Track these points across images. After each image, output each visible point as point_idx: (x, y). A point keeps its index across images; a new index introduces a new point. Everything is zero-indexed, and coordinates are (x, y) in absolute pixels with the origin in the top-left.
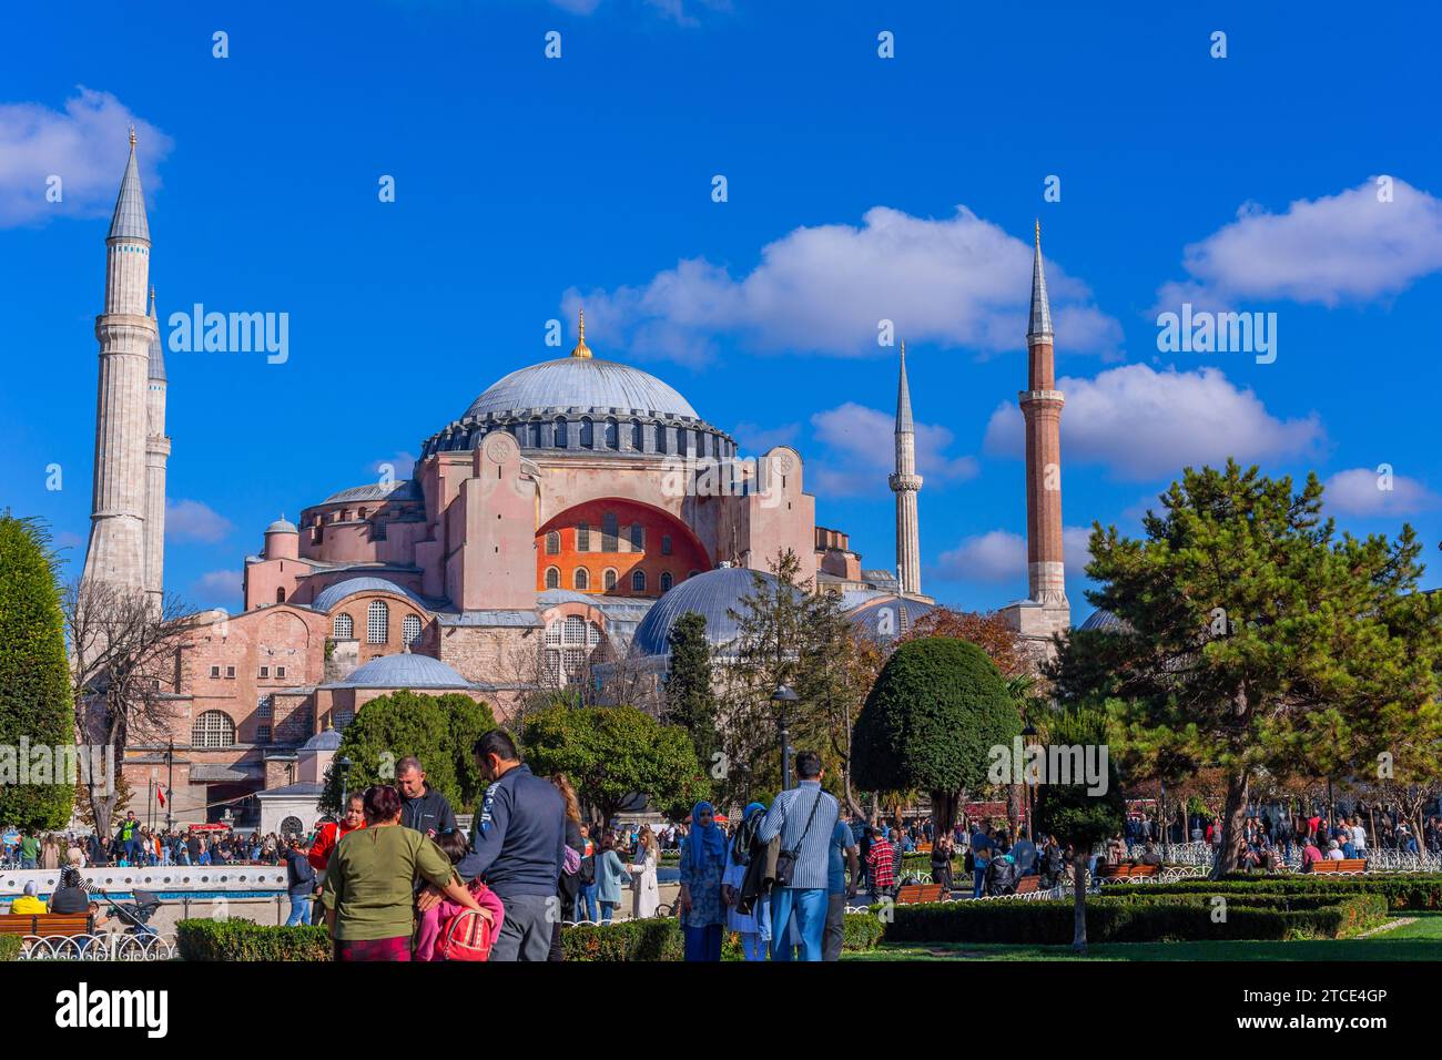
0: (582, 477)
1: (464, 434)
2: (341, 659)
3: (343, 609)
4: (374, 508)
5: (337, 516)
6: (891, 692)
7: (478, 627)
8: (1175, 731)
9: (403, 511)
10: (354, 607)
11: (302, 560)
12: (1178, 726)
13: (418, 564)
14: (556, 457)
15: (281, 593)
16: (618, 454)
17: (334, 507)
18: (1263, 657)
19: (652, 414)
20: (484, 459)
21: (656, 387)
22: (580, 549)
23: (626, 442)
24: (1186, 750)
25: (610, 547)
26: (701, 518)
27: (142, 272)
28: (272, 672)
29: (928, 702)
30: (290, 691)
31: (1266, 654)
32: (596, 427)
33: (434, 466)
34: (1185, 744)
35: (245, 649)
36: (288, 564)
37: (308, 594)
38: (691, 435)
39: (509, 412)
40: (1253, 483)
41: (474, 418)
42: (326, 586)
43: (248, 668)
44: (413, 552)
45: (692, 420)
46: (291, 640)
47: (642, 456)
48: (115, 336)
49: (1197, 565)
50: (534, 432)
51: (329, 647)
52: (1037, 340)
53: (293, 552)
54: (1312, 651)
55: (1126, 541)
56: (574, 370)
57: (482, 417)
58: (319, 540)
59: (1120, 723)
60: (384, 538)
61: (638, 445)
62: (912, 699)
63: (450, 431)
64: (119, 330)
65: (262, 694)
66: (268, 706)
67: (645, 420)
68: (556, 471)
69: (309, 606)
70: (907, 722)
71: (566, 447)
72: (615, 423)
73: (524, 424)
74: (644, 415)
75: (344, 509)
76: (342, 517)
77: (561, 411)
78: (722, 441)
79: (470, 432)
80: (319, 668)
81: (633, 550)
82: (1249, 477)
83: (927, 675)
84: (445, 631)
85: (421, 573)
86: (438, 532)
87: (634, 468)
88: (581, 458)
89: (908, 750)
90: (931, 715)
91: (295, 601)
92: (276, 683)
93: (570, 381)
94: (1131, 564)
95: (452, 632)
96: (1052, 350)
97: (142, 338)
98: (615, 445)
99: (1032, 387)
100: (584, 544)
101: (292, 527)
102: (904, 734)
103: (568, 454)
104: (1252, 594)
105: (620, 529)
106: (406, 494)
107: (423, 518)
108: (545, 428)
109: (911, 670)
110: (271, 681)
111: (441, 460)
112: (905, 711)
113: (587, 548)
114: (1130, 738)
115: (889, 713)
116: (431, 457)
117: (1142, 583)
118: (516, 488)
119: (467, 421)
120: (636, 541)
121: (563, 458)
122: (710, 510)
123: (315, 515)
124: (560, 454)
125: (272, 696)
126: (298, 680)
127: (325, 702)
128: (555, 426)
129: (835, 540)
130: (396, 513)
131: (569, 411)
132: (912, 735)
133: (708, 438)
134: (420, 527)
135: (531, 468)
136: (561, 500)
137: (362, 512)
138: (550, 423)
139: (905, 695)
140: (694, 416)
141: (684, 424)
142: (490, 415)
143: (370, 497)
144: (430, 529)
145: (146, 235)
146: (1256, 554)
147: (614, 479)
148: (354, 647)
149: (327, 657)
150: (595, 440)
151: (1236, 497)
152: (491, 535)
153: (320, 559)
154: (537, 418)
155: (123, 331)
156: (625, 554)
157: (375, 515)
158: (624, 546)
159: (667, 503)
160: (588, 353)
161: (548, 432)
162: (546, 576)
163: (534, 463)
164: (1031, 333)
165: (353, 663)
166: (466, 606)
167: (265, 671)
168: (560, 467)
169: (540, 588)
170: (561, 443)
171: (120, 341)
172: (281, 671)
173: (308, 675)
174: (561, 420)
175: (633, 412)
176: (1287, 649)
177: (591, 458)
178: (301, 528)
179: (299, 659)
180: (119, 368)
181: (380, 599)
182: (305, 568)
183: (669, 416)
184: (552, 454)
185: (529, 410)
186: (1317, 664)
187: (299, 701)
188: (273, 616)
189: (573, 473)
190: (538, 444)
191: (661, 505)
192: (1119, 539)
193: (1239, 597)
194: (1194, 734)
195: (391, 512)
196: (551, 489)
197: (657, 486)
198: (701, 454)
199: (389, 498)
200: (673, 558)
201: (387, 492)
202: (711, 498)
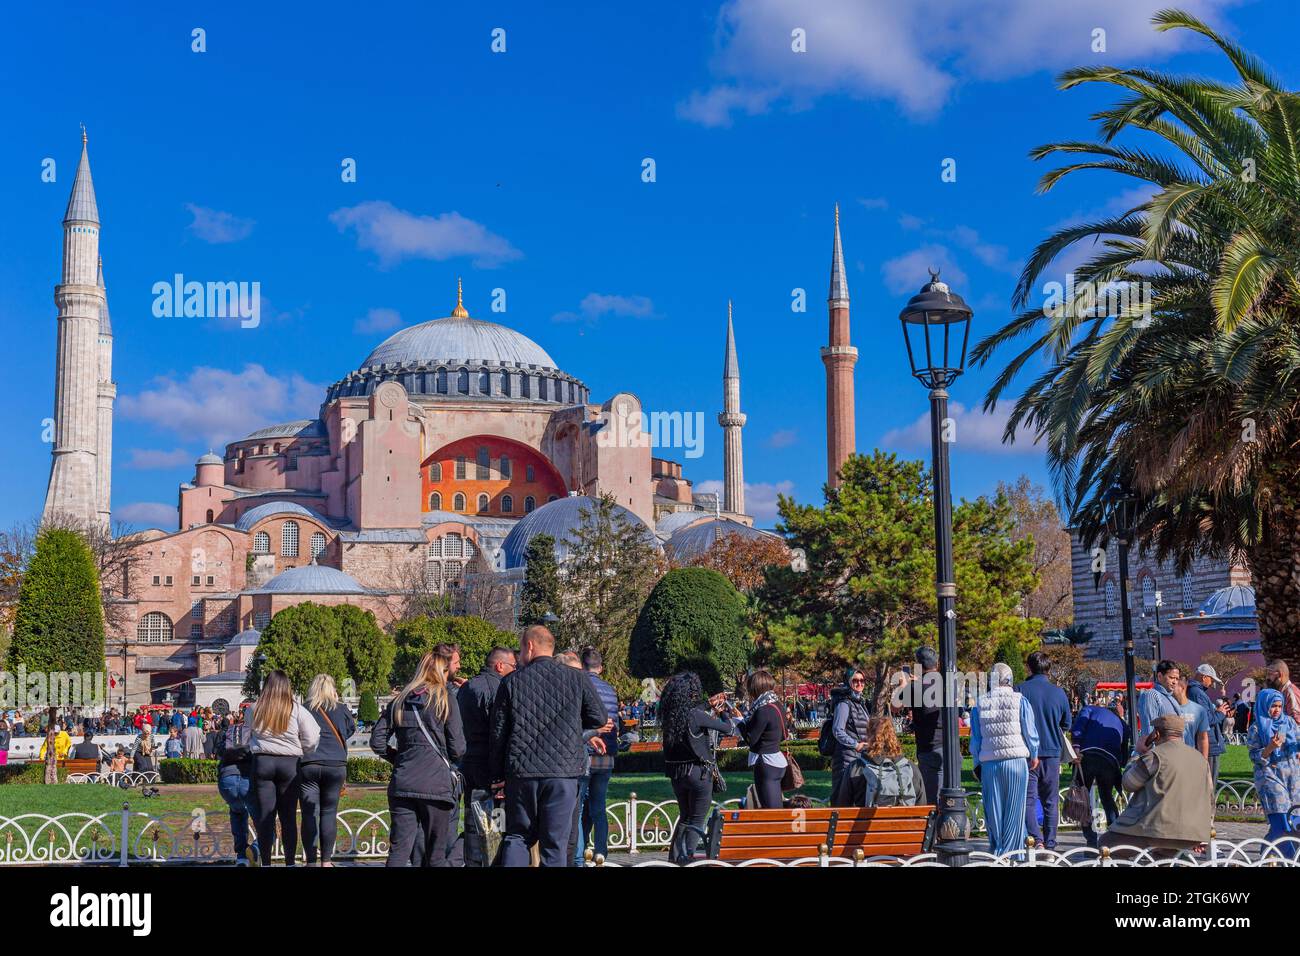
0: (460, 418)
1: (362, 381)
2: (260, 569)
3: (261, 528)
4: (287, 443)
5: (256, 450)
6: (657, 607)
7: (373, 543)
8: (829, 638)
9: (311, 446)
10: (271, 527)
11: (228, 486)
12: (829, 635)
13: (324, 490)
14: (438, 402)
15: (210, 513)
16: (489, 399)
17: (253, 443)
18: (885, 588)
19: (518, 365)
20: (378, 404)
21: (521, 342)
22: (458, 477)
23: (496, 388)
24: (835, 651)
25: (483, 476)
26: (558, 451)
27: (93, 249)
28: (203, 581)
29: (683, 615)
30: (218, 596)
31: (887, 586)
32: (472, 376)
33: (337, 409)
34: (834, 646)
35: (180, 562)
36: (215, 491)
37: (232, 515)
38: (551, 383)
39: (399, 364)
40: (894, 464)
41: (371, 368)
42: (248, 508)
43: (183, 577)
44: (320, 481)
45: (552, 370)
46: (218, 554)
47: (509, 400)
48: (71, 303)
49: (845, 524)
50: (419, 381)
51: (250, 559)
52: (836, 305)
53: (220, 481)
54: (918, 584)
55: (800, 507)
56: (453, 328)
57: (376, 368)
58: (241, 470)
59: (793, 633)
60: (295, 468)
61: (507, 391)
62: (672, 612)
63: (350, 379)
64: (74, 298)
65: (195, 599)
66: (200, 607)
67: (512, 370)
68: (438, 413)
69: (232, 526)
70: (668, 629)
71: (446, 393)
72: (487, 373)
73: (411, 373)
74: (511, 366)
75: (262, 445)
76: (261, 452)
77: (442, 363)
78: (576, 387)
79: (367, 380)
80: (242, 577)
81: (502, 478)
82: (891, 461)
83: (683, 595)
84: (345, 547)
85: (326, 497)
86: (341, 463)
87: (502, 411)
88: (458, 402)
89: (668, 650)
90: (684, 624)
91: (222, 520)
92: (206, 589)
93: (450, 338)
94: (805, 523)
95: (352, 546)
96: (848, 313)
97: (93, 304)
98: (487, 391)
99: (831, 344)
100: (462, 474)
101: (219, 460)
102: (666, 638)
103: (448, 399)
104: (883, 545)
105: (492, 461)
106: (314, 431)
107: (328, 452)
108: (429, 377)
109: (671, 592)
110: (202, 587)
111: (343, 404)
112: (666, 621)
113: (464, 477)
114: (799, 642)
115: (655, 623)
116: (334, 401)
117: (814, 535)
118: (405, 428)
119: (365, 370)
120: (504, 472)
121: (444, 402)
122: (566, 445)
123: (238, 449)
124: (440, 398)
125: (203, 600)
126: (223, 587)
127: (247, 605)
128: (437, 376)
129: (670, 469)
130: (304, 448)
131: (449, 363)
132: (671, 638)
133: (565, 385)
134: (325, 460)
135: (417, 410)
136: (442, 437)
137: (277, 446)
138: (433, 373)
139: (666, 610)
140: (553, 366)
141: (545, 374)
142: (383, 366)
143: (284, 434)
144: (334, 461)
145: (96, 219)
146: (885, 517)
147: (485, 420)
148: (270, 560)
149: (249, 568)
150: (471, 387)
151: (880, 475)
152: (383, 468)
153: (242, 486)
154: (422, 368)
155: (77, 299)
156: (495, 482)
157: (288, 449)
158: (495, 475)
159: (530, 440)
160: (466, 314)
161: (432, 381)
162: (430, 500)
163: (419, 406)
164: (831, 299)
165: (270, 573)
166: (363, 525)
167: (197, 579)
168: (442, 410)
169: (424, 509)
170: (443, 390)
171: (75, 307)
172: (211, 580)
173: (233, 583)
174: (442, 370)
175: (502, 363)
176: (902, 583)
177: (466, 402)
178: (227, 460)
179: (226, 570)
180: (75, 329)
181: (292, 520)
182: (230, 494)
183: (533, 367)
184: (435, 398)
185: (416, 362)
186: (924, 593)
187: (225, 604)
188: (204, 534)
189: (452, 414)
190: (423, 390)
191: (525, 441)
192: (796, 506)
193: (875, 546)
194: (841, 640)
195: (302, 447)
196: (434, 428)
197: (522, 426)
198: (559, 398)
199: (298, 436)
200: (535, 484)
201: (297, 430)
202: (566, 435)
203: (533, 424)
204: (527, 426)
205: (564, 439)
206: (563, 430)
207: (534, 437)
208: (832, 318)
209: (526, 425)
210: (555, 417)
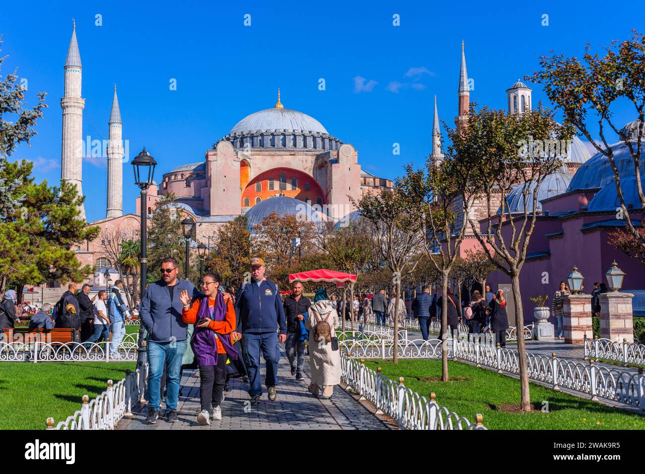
0: (269, 159)
4: (187, 174)
5: (173, 177)
7: (211, 222)
9: (198, 175)
11: (158, 196)
13: (202, 197)
16: (285, 149)
17: (172, 174)
19: (302, 131)
20: (218, 153)
22: (270, 189)
23: (290, 143)
25: (283, 188)
26: (319, 175)
27: (78, 80)
32: (276, 138)
33: (208, 156)
35: (115, 233)
36: (152, 198)
38: (319, 141)
39: (242, 132)
44: (200, 192)
45: (322, 133)
47: (295, 149)
48: (67, 107)
50: (251, 141)
52: (462, 94)
53: (155, 194)
56: (273, 113)
58: (166, 188)
60: (190, 186)
61: (295, 145)
64: (68, 104)
67: (298, 134)
68: (258, 157)
71: (263, 146)
72: (285, 136)
73: (247, 137)
74: (298, 132)
75: (176, 174)
76: (175, 178)
77: (263, 131)
78: (334, 142)
81: (293, 189)
84: (197, 224)
85: (202, 200)
86: (208, 183)
87: (291, 155)
88: (267, 151)
95: (201, 225)
96: (468, 98)
97: (78, 107)
98: (284, 145)
99: (460, 115)
100: (272, 187)
105: (287, 180)
106: (200, 168)
107: (205, 178)
108: (255, 139)
113: (273, 189)
118: (232, 165)
120: (294, 184)
121: (260, 151)
122: (324, 171)
123: (167, 177)
124: (262, 149)
128: (260, 138)
130: (195, 176)
131: (266, 131)
133: (327, 141)
134: (202, 182)
136: (259, 168)
137: (182, 176)
138: (257, 136)
140: (322, 130)
141: (317, 135)
143: (186, 169)
145: (79, 64)
147: (282, 159)
150: (276, 144)
152: (222, 185)
154: (252, 134)
155: (70, 105)
156: (289, 191)
157: (188, 177)
158: (289, 187)
159: (305, 169)
160: (281, 106)
161: (257, 140)
162: (256, 201)
163: (248, 154)
164: (459, 91)
166: (212, 214)
168: (259, 155)
169: (242, 206)
170: (262, 145)
171: (69, 108)
174: (263, 135)
175: (293, 131)
177: (272, 151)
178: (161, 183)
180: (69, 119)
182: (159, 199)
183: (310, 132)
184: (259, 149)
185: (250, 131)
188: (126, 219)
189: (264, 157)
190: (252, 145)
191: (302, 170)
195: (193, 176)
196: (256, 164)
197: (300, 162)
198: (324, 148)
199: (194, 170)
200: (309, 192)
201: (194, 167)
202: (323, 166)
203: (306, 161)
204: (304, 163)
205: (323, 169)
206: (322, 164)
207: (307, 168)
208: (460, 101)
209: (303, 161)
210: (318, 157)
